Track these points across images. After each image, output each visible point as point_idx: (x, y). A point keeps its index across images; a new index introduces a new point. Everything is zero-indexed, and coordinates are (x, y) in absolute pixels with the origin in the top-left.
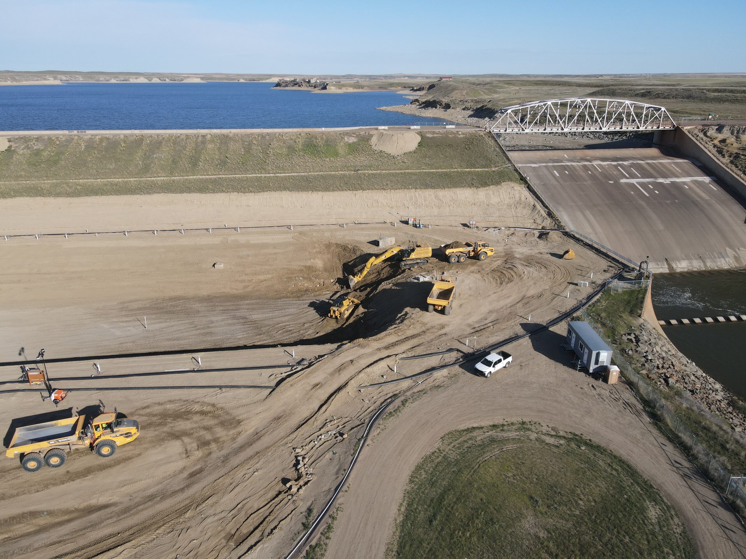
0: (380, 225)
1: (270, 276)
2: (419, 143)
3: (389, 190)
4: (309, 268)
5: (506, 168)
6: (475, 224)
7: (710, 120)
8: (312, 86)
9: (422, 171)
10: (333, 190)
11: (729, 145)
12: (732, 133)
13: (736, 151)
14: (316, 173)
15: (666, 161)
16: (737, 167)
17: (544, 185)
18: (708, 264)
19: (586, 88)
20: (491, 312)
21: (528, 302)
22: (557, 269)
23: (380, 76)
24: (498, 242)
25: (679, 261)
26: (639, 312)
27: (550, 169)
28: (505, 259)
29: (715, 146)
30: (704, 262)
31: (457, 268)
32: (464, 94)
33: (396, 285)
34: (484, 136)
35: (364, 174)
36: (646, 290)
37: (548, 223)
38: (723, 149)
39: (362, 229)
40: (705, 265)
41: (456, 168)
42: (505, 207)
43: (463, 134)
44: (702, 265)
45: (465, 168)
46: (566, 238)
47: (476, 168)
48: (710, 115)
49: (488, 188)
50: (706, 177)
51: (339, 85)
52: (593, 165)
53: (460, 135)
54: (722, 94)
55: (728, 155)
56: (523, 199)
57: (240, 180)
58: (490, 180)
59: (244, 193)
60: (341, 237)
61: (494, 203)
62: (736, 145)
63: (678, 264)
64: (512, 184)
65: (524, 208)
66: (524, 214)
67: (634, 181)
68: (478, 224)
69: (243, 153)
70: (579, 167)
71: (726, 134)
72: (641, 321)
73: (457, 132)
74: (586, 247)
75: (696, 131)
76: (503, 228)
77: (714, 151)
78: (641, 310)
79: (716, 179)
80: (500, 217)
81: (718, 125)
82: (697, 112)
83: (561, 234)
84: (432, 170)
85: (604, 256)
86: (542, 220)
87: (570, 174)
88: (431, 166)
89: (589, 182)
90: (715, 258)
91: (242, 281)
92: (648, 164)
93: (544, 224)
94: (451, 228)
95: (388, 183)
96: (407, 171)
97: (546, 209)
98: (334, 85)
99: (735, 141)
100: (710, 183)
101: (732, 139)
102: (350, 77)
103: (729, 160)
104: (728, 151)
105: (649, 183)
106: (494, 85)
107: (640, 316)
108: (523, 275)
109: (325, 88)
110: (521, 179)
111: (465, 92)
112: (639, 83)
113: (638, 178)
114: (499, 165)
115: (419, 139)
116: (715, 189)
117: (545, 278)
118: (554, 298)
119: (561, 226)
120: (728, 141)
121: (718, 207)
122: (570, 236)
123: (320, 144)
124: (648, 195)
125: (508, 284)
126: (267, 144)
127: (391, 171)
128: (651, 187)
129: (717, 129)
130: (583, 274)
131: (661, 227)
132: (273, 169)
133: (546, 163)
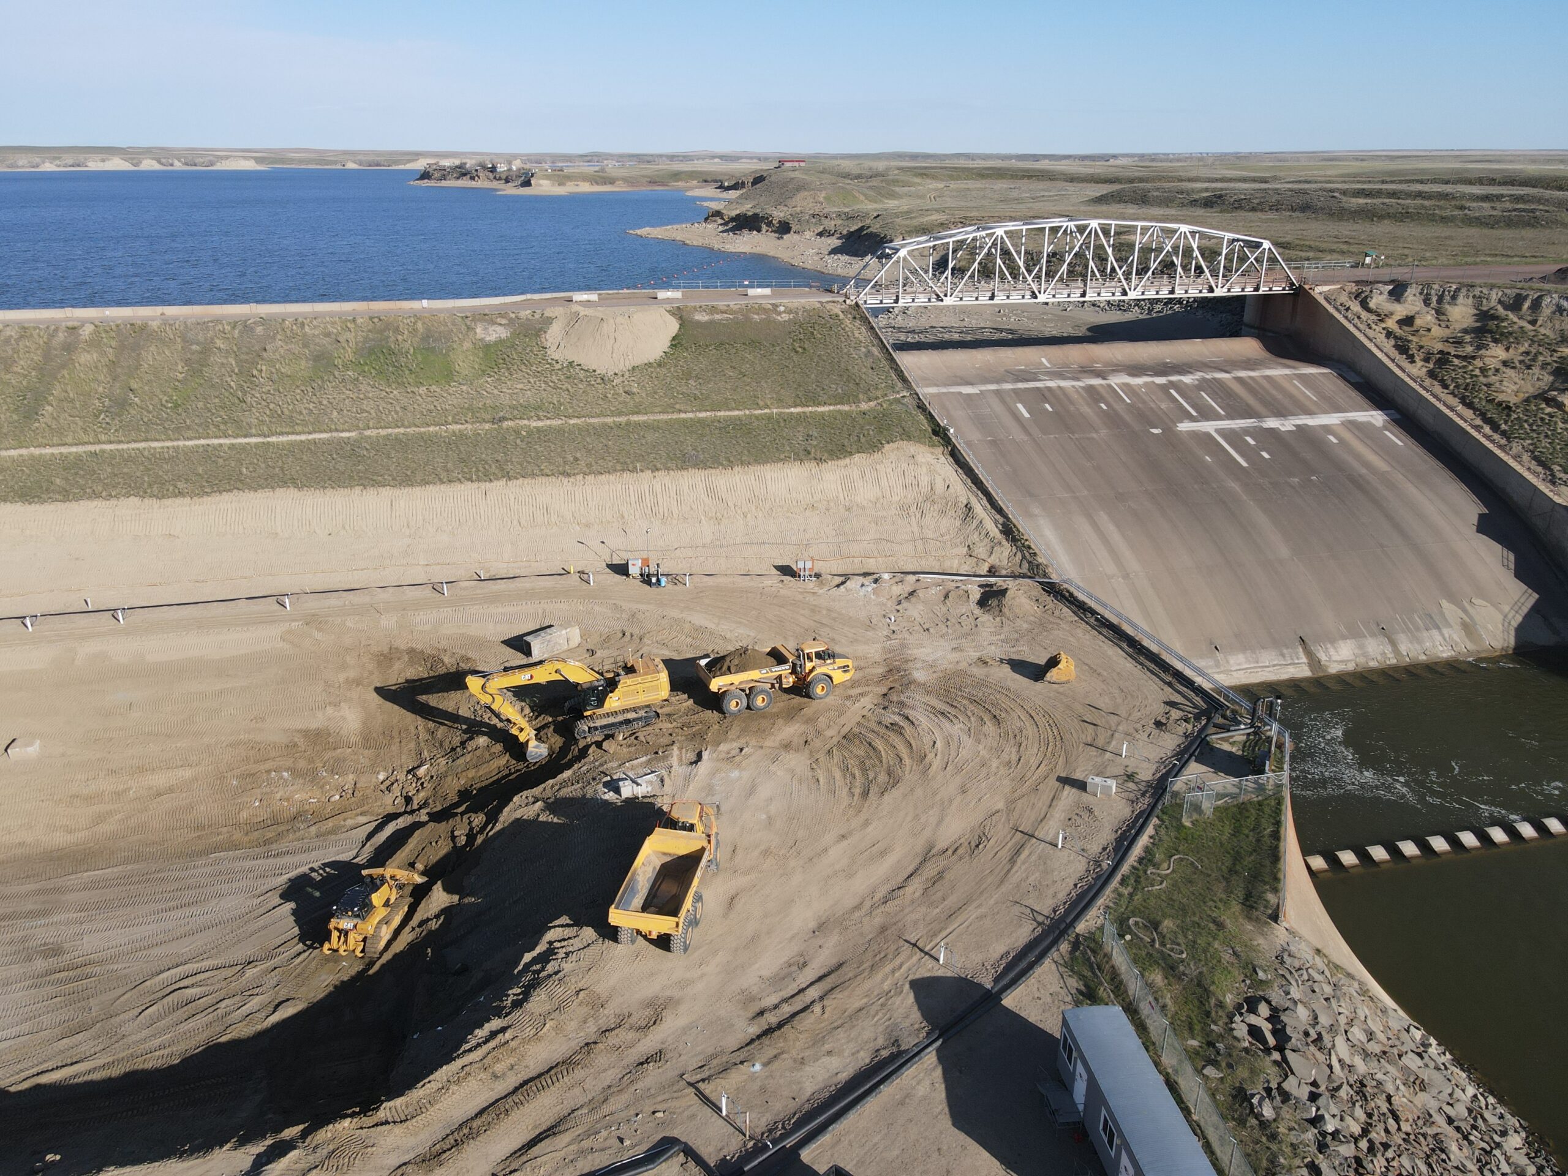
0: (549, 582)
1: (188, 773)
2: (674, 339)
3: (580, 477)
4: (318, 738)
5: (897, 401)
6: (811, 569)
7: (1369, 266)
8: (500, 179)
9: (675, 416)
10: (425, 483)
11: (1422, 332)
12: (1427, 302)
13: (1439, 346)
14: (383, 432)
15: (1280, 371)
16: (1445, 386)
17: (994, 443)
18: (1403, 648)
19: (1085, 185)
20: (821, 928)
21: (941, 875)
22: (1029, 724)
23: (661, 156)
24: (870, 625)
25: (1333, 642)
26: (1271, 897)
27: (1008, 399)
28: (884, 690)
29: (1389, 334)
30: (1393, 643)
31: (744, 732)
32: (821, 199)
33: (553, 806)
34: (842, 316)
35: (517, 432)
36: (1280, 802)
37: (1004, 555)
38: (1409, 341)
39: (495, 599)
40: (1396, 650)
41: (767, 407)
42: (893, 511)
43: (790, 312)
44: (1388, 650)
45: (790, 407)
46: (1049, 600)
47: (819, 404)
48: (1366, 255)
49: (847, 461)
50: (1374, 413)
51: (560, 177)
52: (1110, 386)
53: (780, 313)
54: (1375, 201)
55: (1422, 356)
56: (940, 487)
57: (157, 458)
58: (854, 438)
59: (161, 497)
60: (427, 627)
61: (865, 503)
62: (1437, 331)
63: (1332, 651)
64: (912, 448)
65: (943, 512)
66: (943, 530)
67: (1209, 427)
68: (819, 567)
69: (180, 377)
70: (1077, 391)
71: (1412, 303)
72: (1279, 933)
73: (775, 306)
74: (1104, 631)
75: (1343, 298)
76: (886, 576)
77: (1389, 345)
78: (1275, 890)
79: (1398, 416)
80: (878, 541)
81: (1392, 282)
82: (1334, 247)
83: (1037, 591)
84: (703, 415)
85: (1152, 666)
86: (988, 548)
87: (1056, 413)
88: (700, 402)
89: (1104, 432)
90: (1418, 629)
91: (89, 799)
92: (1239, 380)
93: (993, 560)
94: (745, 582)
95: (578, 455)
96: (635, 418)
97: (998, 517)
98: (548, 177)
99: (1434, 320)
100: (1385, 428)
101: (1427, 318)
102: (596, 159)
103: (1424, 370)
104: (1421, 347)
105: (1247, 431)
106: (890, 177)
107: (1275, 917)
108: (930, 756)
109: (527, 183)
110: (935, 433)
111: (823, 194)
112: (1193, 174)
113: (1219, 418)
114: (879, 393)
115: (673, 326)
116: (1400, 443)
117: (995, 763)
118: (1018, 853)
119: (1038, 566)
120: (1418, 322)
121: (1412, 490)
122: (1063, 596)
123: (407, 345)
124: (1244, 464)
125: (886, 796)
126: (257, 348)
127: (592, 420)
128: (1252, 442)
129: (1391, 293)
130: (1100, 742)
131: (1284, 551)
132: (263, 422)
133: (998, 382)
